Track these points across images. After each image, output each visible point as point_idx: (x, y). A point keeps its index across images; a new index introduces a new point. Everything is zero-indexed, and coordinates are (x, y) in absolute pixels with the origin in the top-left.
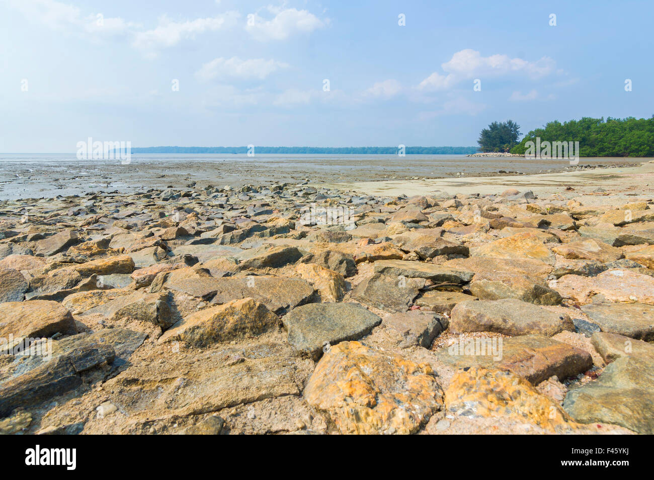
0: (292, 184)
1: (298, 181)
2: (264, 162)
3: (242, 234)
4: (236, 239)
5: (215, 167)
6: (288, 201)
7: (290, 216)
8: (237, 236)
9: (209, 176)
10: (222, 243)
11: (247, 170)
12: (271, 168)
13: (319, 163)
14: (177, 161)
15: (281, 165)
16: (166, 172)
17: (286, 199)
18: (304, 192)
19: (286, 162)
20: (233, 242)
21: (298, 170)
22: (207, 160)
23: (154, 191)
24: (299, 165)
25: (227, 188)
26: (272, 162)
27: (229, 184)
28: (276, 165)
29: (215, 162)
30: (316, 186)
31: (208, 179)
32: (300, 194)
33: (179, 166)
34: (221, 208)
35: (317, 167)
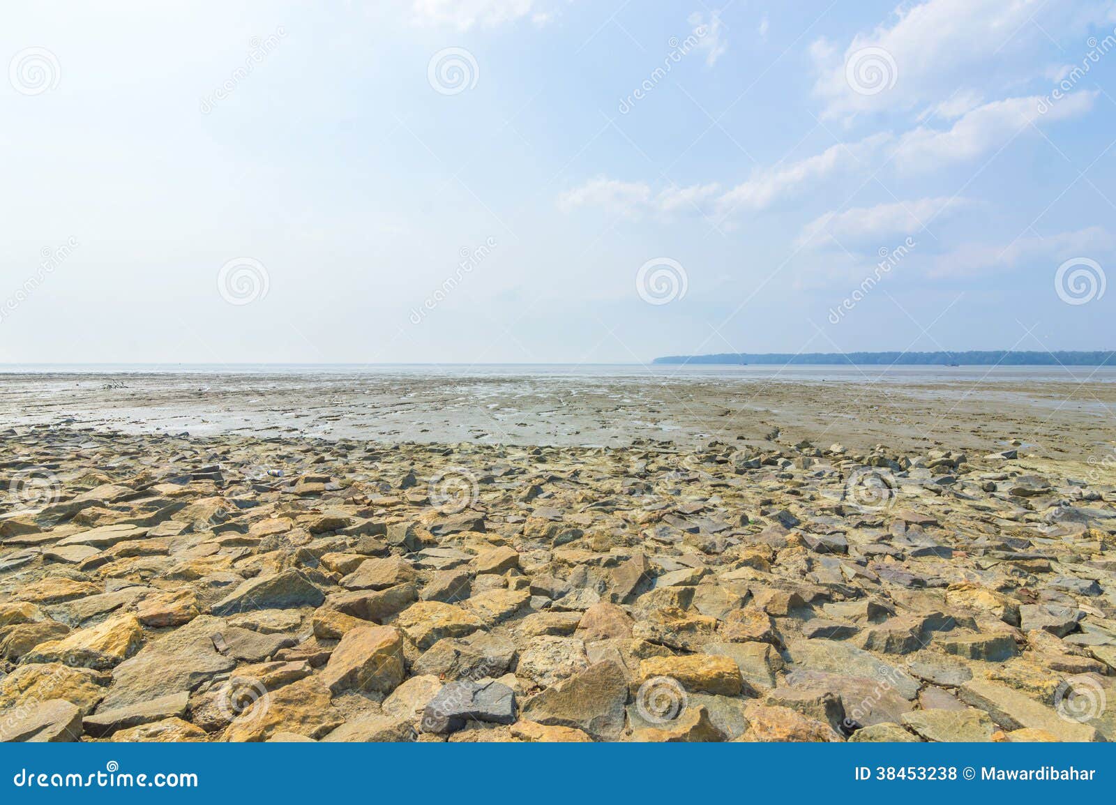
0: (977, 451)
1: (989, 444)
2: (904, 387)
3: (909, 638)
4: (896, 646)
5: (809, 395)
6: (978, 509)
7: (1001, 582)
8: (899, 640)
9: (800, 417)
10: (869, 646)
11: (869, 405)
12: (921, 401)
13: (1040, 391)
14: (745, 379)
15: (942, 394)
16: (733, 404)
17: (971, 502)
18: (1013, 484)
19: (954, 388)
20: (891, 650)
21: (987, 410)
22: (794, 378)
23: (718, 445)
24: (985, 396)
25: (836, 448)
26: (921, 386)
27: (837, 438)
28: (929, 395)
29: (807, 384)
30: (1045, 468)
31: (800, 424)
32: (1004, 489)
33: (749, 391)
34: (838, 514)
35: (1038, 404)
